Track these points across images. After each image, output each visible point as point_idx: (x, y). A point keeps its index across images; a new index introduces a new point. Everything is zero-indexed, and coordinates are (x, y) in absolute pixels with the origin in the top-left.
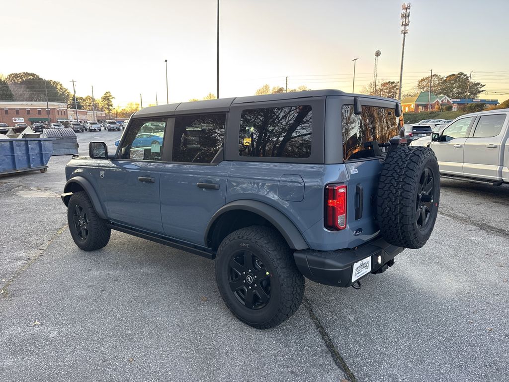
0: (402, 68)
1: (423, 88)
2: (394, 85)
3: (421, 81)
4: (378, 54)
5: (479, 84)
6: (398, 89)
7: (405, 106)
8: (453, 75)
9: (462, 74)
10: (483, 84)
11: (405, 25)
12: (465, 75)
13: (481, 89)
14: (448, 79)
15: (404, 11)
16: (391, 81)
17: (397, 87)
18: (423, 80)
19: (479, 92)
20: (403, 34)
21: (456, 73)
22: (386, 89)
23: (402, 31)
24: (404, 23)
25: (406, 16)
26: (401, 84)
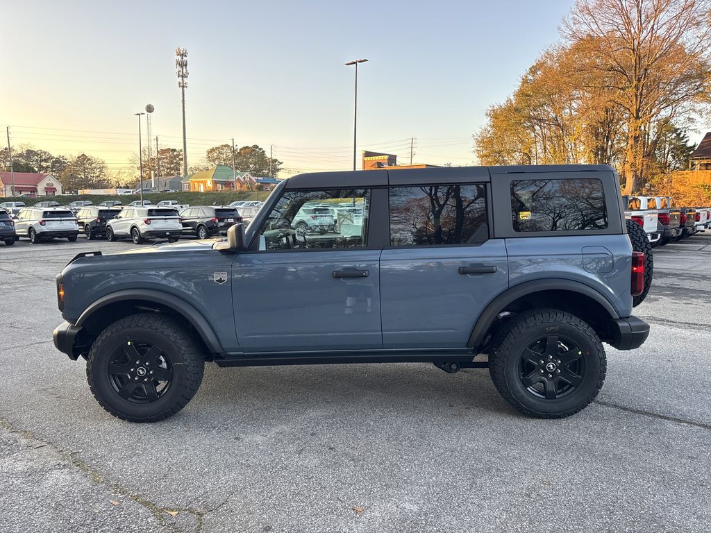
0: (184, 133)
1: (214, 161)
2: (175, 153)
3: (211, 152)
4: (150, 109)
5: (276, 160)
6: (182, 159)
7: (198, 182)
8: (247, 147)
9: (257, 147)
10: (281, 161)
11: (183, 77)
12: (261, 149)
13: (279, 167)
14: (242, 152)
15: (179, 58)
16: (172, 148)
17: (181, 157)
18: (212, 150)
19: (278, 170)
20: (181, 88)
21: (250, 146)
22: (166, 158)
23: (180, 83)
24: (181, 74)
25: (183, 65)
26: (185, 153)
